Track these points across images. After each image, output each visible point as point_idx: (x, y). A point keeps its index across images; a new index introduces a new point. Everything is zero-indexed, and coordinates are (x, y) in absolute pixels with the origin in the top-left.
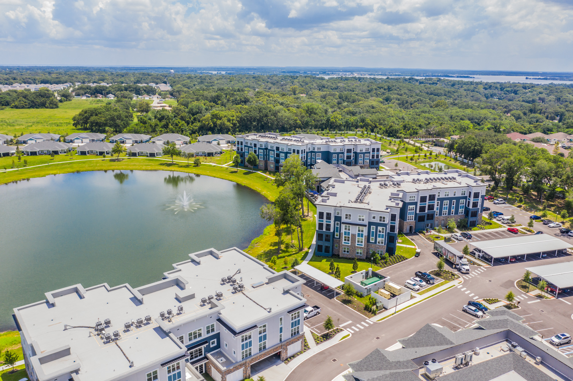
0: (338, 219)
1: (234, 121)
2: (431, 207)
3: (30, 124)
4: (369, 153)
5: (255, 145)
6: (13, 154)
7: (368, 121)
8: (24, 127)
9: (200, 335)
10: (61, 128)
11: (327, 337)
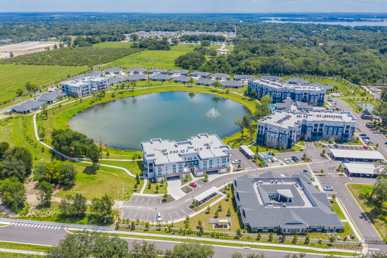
0: (266, 129)
1: (258, 67)
2: (321, 130)
3: (155, 61)
4: (318, 96)
5: (257, 86)
6: (146, 80)
7: (345, 71)
8: (152, 63)
9: (192, 159)
10: (169, 65)
11: (238, 170)
